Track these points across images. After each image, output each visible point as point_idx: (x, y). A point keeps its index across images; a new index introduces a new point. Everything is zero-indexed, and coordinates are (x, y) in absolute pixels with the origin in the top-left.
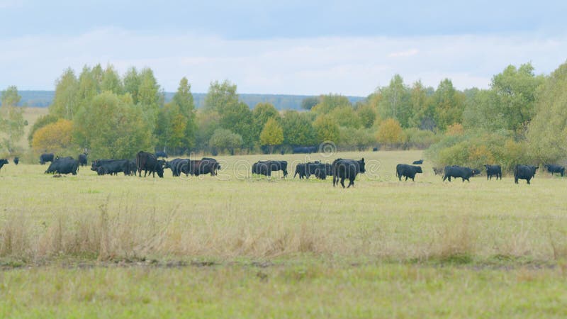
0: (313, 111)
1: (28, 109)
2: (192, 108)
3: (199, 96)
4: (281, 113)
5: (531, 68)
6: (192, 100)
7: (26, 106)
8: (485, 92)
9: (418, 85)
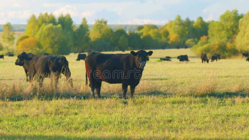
0: (141, 31)
1: (16, 32)
2: (88, 30)
3: (91, 26)
4: (127, 32)
5: (237, 11)
6: (88, 27)
7: (15, 31)
8: (217, 22)
9: (188, 20)
